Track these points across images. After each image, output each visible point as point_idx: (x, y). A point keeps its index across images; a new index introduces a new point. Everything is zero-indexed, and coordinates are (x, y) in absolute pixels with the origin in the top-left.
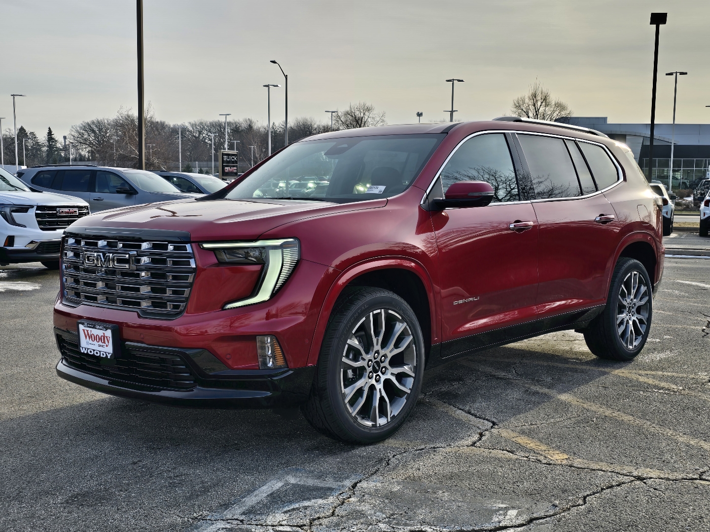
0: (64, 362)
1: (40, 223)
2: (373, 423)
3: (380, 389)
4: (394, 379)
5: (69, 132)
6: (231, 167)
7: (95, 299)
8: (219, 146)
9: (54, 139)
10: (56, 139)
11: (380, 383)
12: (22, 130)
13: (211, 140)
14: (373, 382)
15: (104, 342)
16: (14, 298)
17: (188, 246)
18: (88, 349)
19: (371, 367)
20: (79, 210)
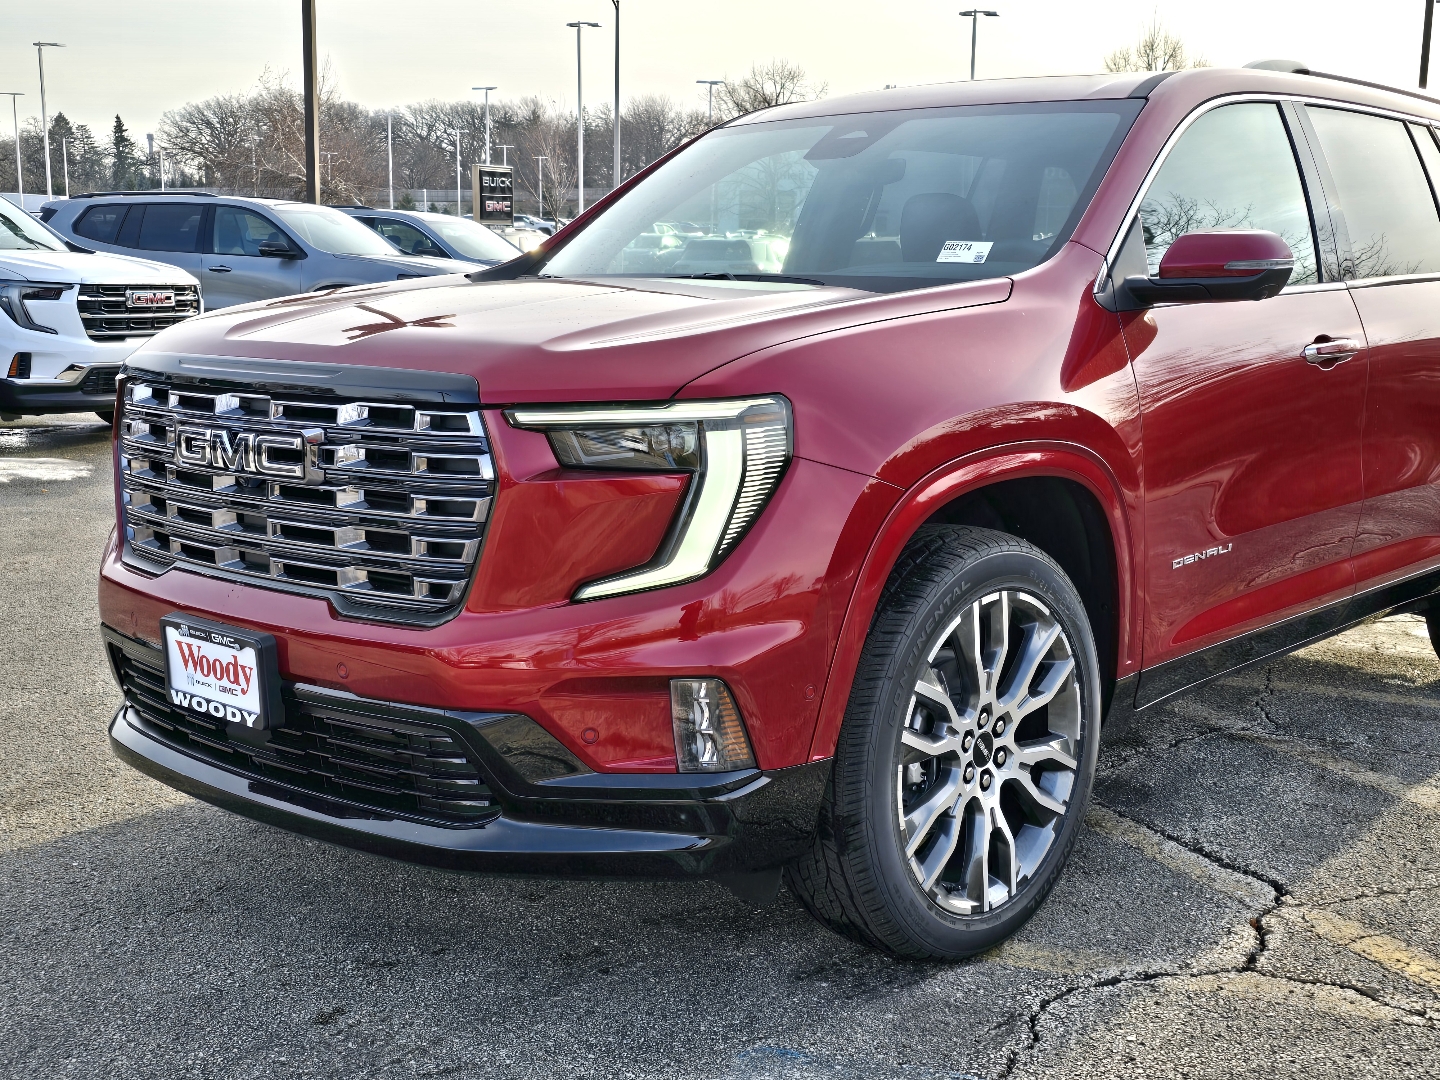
0: (131, 715)
1: (88, 324)
2: (976, 904)
3: (992, 809)
4: (1026, 779)
5: (159, 126)
6: (498, 200)
7: (209, 557)
8: (470, 157)
9: (127, 140)
10: (132, 141)
11: (993, 793)
12: (60, 120)
13: (453, 144)
14: (973, 789)
15: (236, 681)
16: (28, 499)
17: (473, 418)
18: (192, 696)
19: (971, 752)
20: (176, 295)
